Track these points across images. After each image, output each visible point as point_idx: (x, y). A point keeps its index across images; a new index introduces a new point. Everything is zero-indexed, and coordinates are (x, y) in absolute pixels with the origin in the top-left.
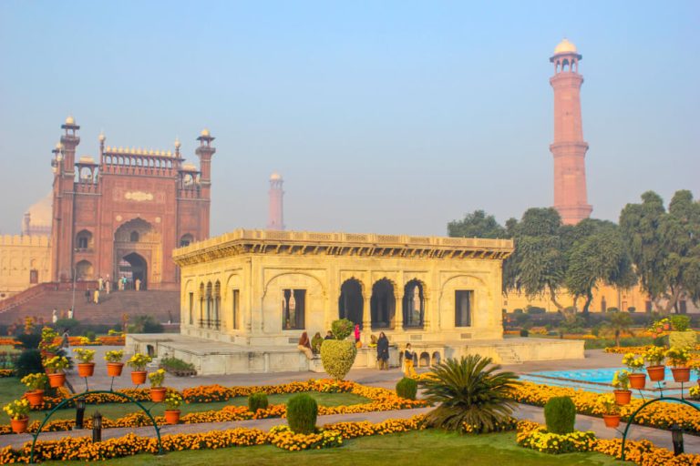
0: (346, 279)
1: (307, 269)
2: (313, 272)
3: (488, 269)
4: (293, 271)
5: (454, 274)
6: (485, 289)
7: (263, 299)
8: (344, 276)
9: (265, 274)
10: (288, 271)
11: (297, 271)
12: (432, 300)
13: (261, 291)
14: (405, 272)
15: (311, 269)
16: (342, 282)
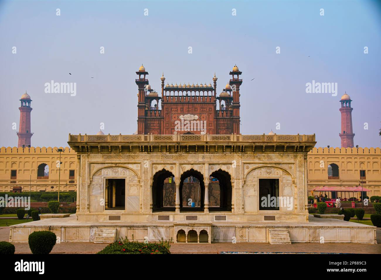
0: (157, 171)
1: (125, 163)
2: (130, 166)
3: (292, 161)
4: (114, 165)
5: (257, 166)
6: (289, 178)
7: (89, 186)
8: (156, 168)
9: (92, 168)
10: (110, 165)
11: (117, 165)
12: (235, 187)
13: (87, 181)
14: (210, 164)
15: (129, 163)
16: (154, 173)
